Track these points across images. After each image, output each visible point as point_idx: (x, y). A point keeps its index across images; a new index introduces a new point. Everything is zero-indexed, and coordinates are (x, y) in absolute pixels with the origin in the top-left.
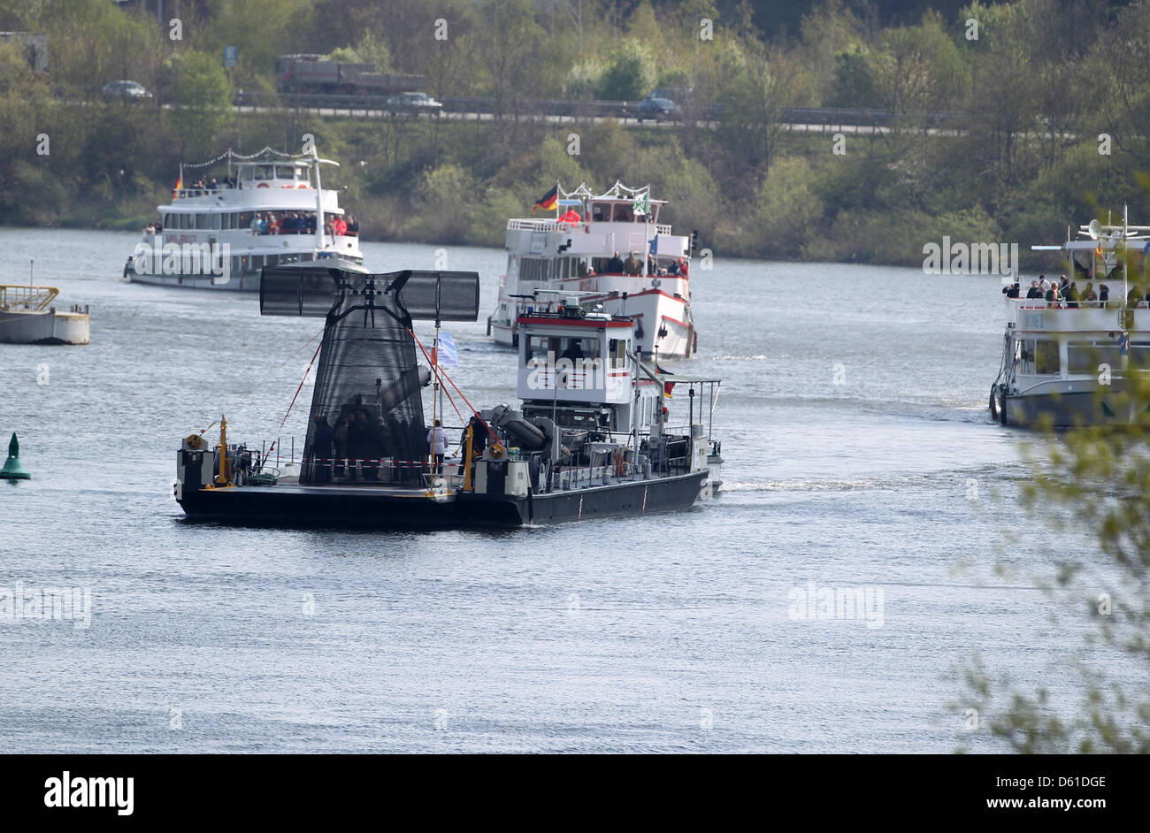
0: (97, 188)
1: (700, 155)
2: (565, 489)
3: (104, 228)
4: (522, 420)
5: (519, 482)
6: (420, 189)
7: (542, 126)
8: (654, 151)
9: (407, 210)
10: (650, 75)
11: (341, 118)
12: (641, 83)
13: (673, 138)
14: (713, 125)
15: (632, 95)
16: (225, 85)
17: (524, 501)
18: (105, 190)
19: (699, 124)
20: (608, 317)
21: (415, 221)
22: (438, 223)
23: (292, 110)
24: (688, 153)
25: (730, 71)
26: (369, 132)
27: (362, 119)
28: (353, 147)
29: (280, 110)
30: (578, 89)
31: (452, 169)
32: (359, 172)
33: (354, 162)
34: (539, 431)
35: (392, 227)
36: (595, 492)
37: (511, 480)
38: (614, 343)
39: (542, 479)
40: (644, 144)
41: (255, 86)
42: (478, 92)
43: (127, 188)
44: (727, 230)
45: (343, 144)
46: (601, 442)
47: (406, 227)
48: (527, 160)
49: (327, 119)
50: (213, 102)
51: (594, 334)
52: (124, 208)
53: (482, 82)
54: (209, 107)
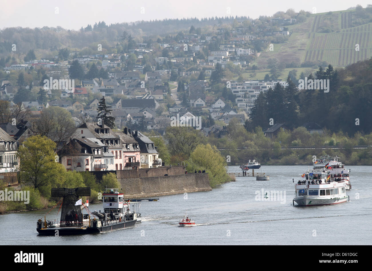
0: (264, 160)
1: (342, 152)
2: (109, 225)
3: (265, 165)
4: (99, 213)
5: (99, 225)
6: (306, 158)
7: (322, 149)
8: (337, 152)
9: (305, 161)
10: (335, 142)
11: (295, 149)
12: (334, 143)
13: (339, 150)
14: (344, 148)
15: (332, 145)
16: (280, 146)
17: (100, 228)
18: (265, 160)
19: (342, 148)
20: (119, 193)
21: (306, 162)
22: (309, 163)
23: (289, 149)
24: (341, 152)
25: (346, 141)
26: (299, 151)
27: (298, 149)
28: (297, 153)
29: (287, 149)
30: (326, 144)
31: (310, 156)
32: (298, 157)
33: (297, 155)
34: (103, 215)
35: (303, 163)
36: (114, 225)
37: (97, 224)
38: (120, 198)
39: (104, 224)
40: (335, 151)
41: (284, 146)
42: (313, 145)
43: (268, 160)
44: (347, 162)
45: (296, 153)
46: (117, 216)
47: (305, 163)
48: (320, 154)
49: (293, 150)
50: (279, 148)
51: (116, 196)
52: (268, 162)
53: (314, 144)
54: (278, 149)
